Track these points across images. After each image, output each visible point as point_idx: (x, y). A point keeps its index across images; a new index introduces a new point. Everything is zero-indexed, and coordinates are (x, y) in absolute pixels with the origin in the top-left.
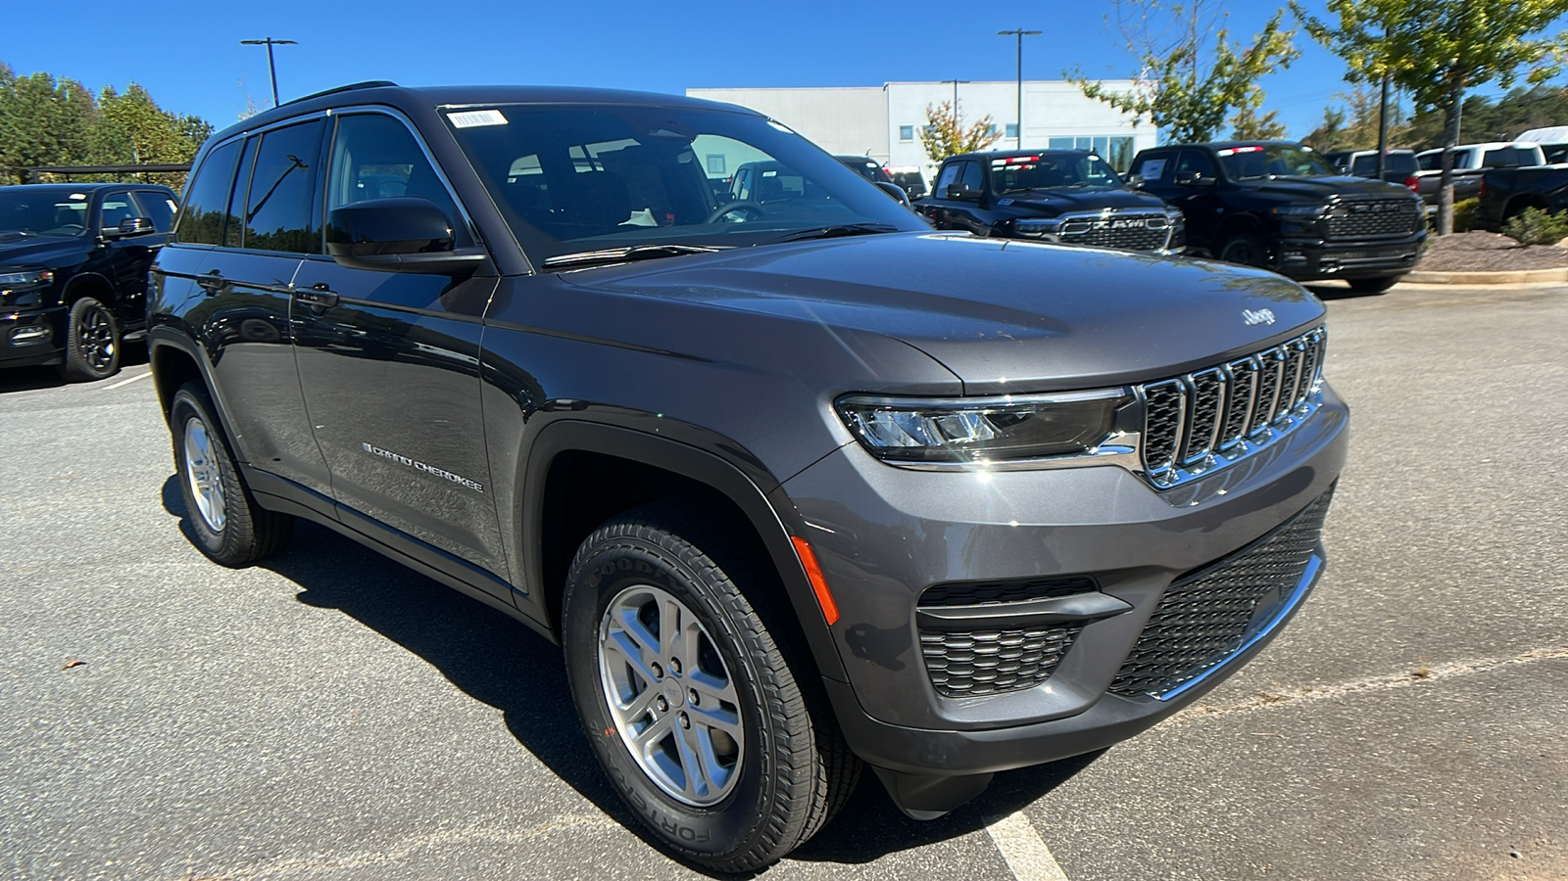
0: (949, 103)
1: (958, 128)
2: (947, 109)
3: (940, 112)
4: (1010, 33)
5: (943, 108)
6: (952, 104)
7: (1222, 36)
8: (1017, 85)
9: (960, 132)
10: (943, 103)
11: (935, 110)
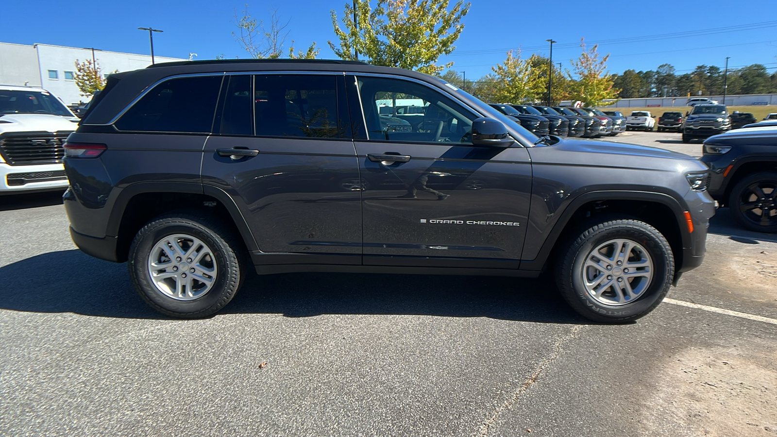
0: (90, 60)
1: (98, 76)
2: (90, 64)
3: (84, 65)
4: (145, 29)
5: (87, 63)
6: (92, 62)
7: (292, 51)
8: (152, 58)
9: (100, 77)
10: (87, 60)
11: (81, 64)
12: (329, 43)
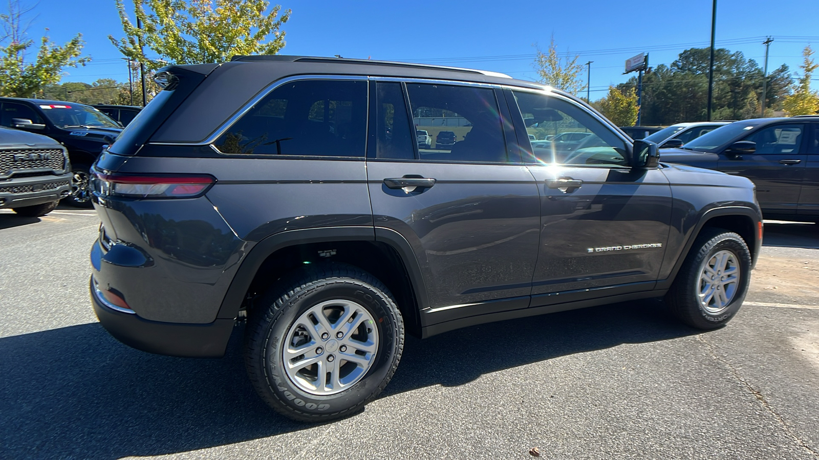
7: (45, 41)
12: (110, 38)
